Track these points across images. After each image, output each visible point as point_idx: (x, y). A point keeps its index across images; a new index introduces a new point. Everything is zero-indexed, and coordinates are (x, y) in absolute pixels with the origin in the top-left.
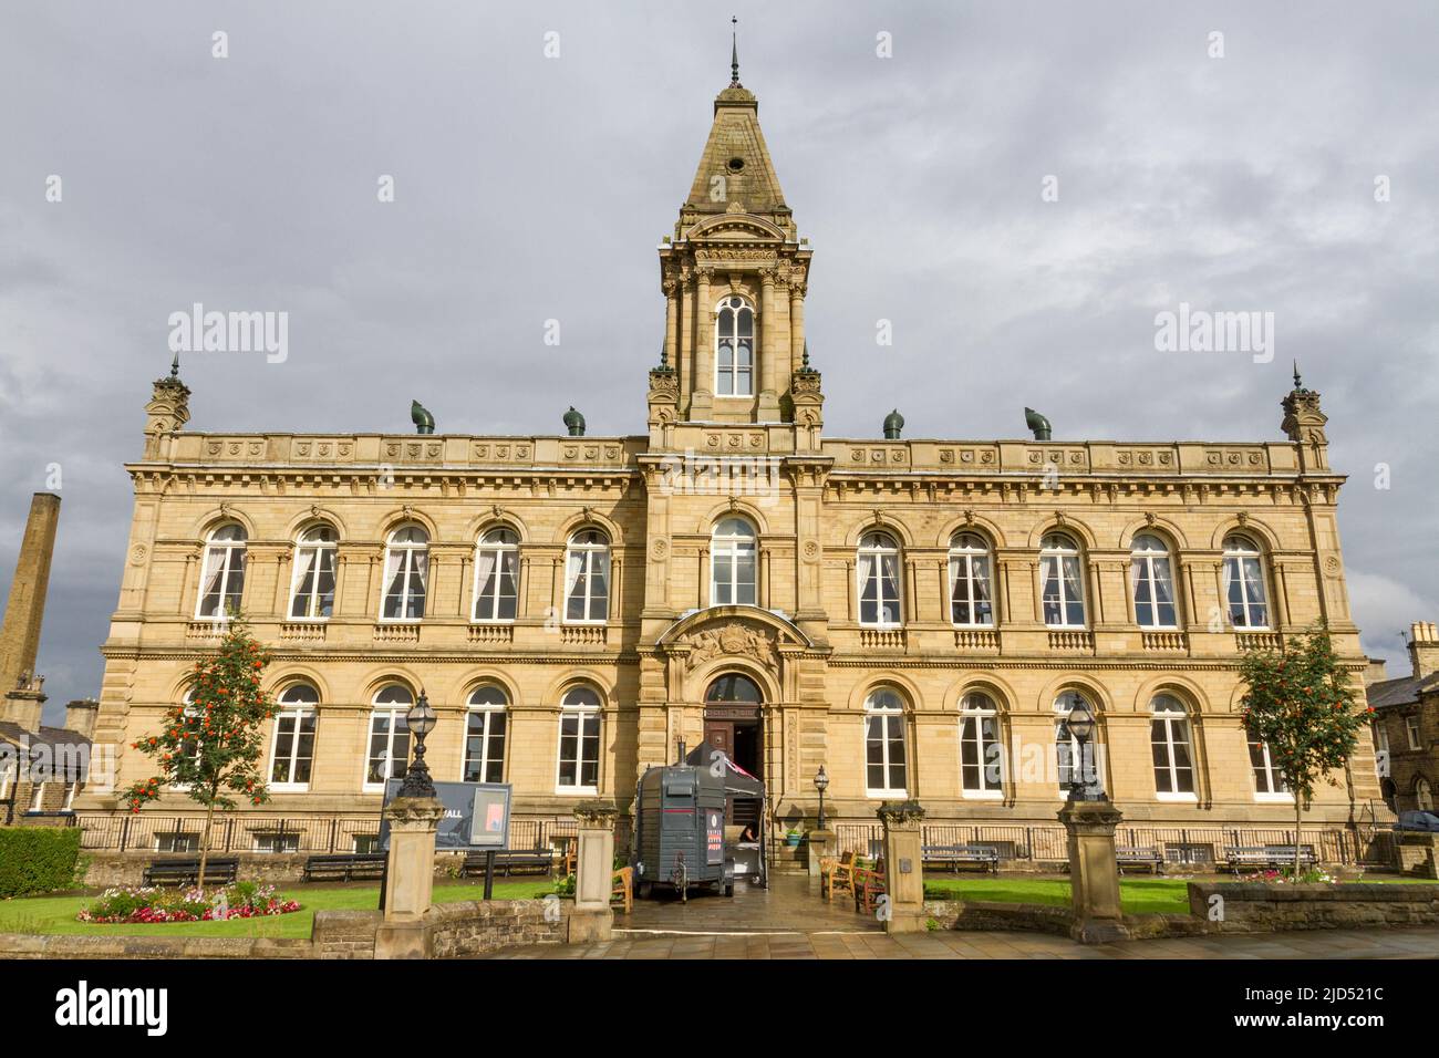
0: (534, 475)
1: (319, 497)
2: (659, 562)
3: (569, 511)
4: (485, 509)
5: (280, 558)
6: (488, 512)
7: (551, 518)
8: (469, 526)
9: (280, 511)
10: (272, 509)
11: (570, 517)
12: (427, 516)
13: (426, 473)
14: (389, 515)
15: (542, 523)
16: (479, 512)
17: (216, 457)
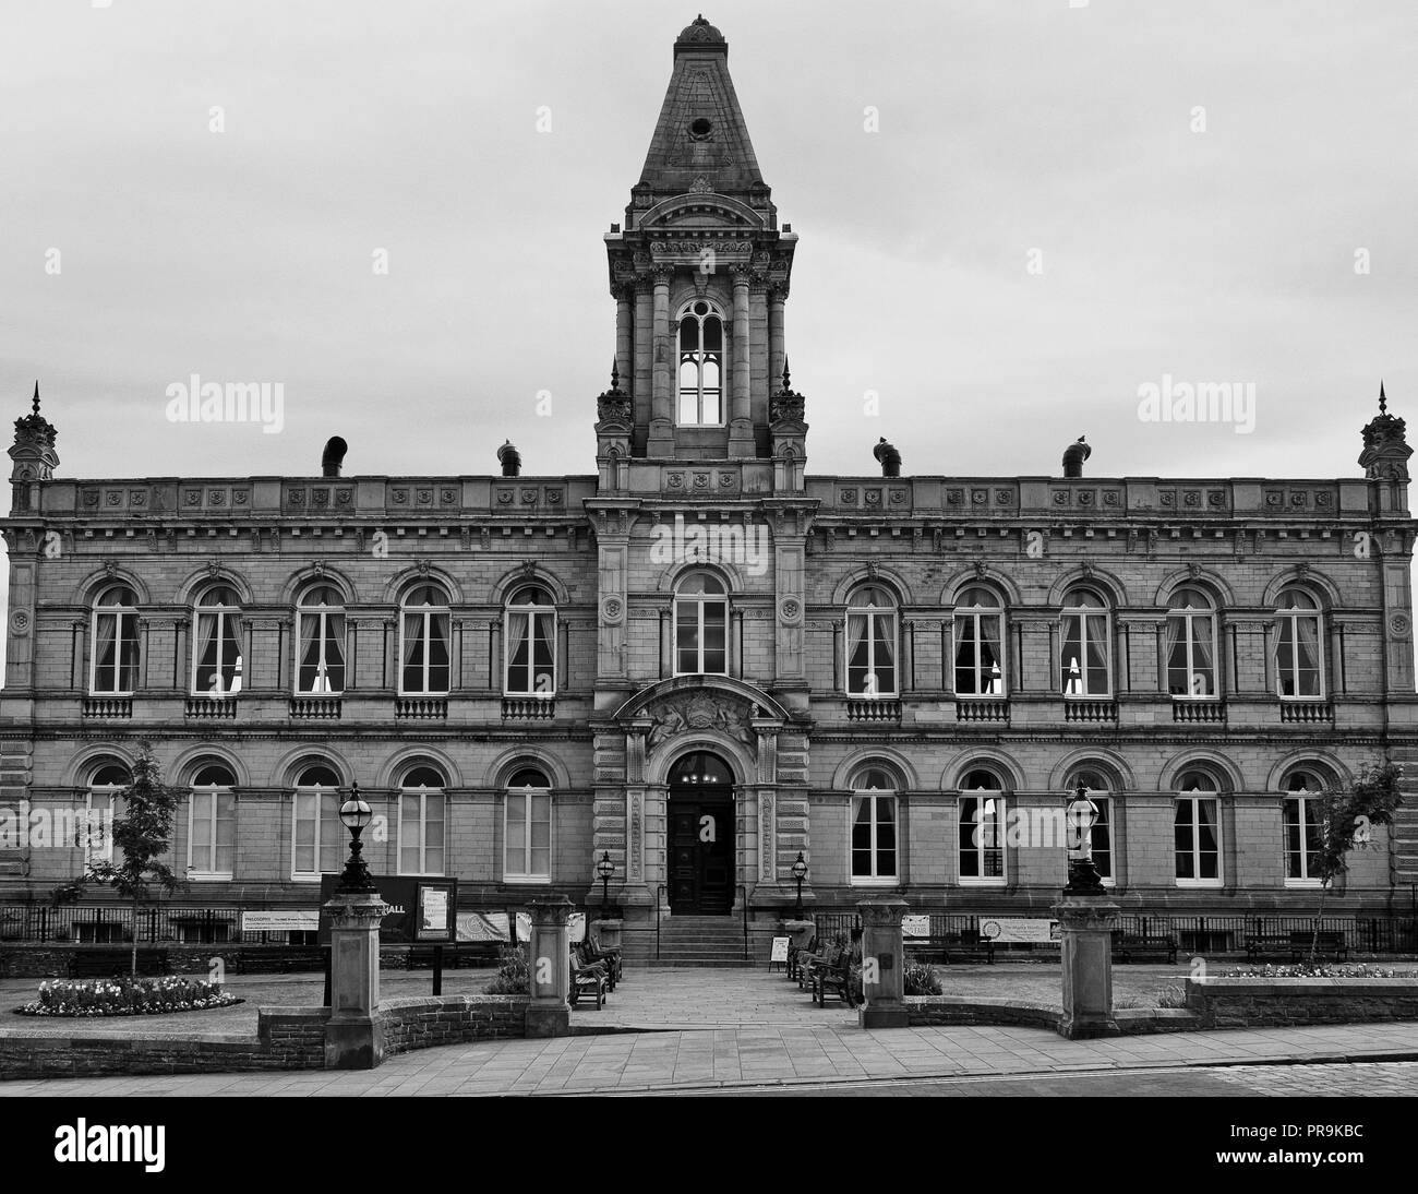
0: (463, 524)
1: (216, 554)
2: (613, 626)
3: (506, 566)
4: (407, 565)
5: (177, 625)
6: (411, 569)
7: (485, 575)
8: (390, 585)
9: (173, 570)
10: (163, 569)
11: (507, 574)
12: (340, 574)
13: (336, 524)
14: (296, 573)
15: (475, 580)
16: (400, 569)
17: (94, 508)
